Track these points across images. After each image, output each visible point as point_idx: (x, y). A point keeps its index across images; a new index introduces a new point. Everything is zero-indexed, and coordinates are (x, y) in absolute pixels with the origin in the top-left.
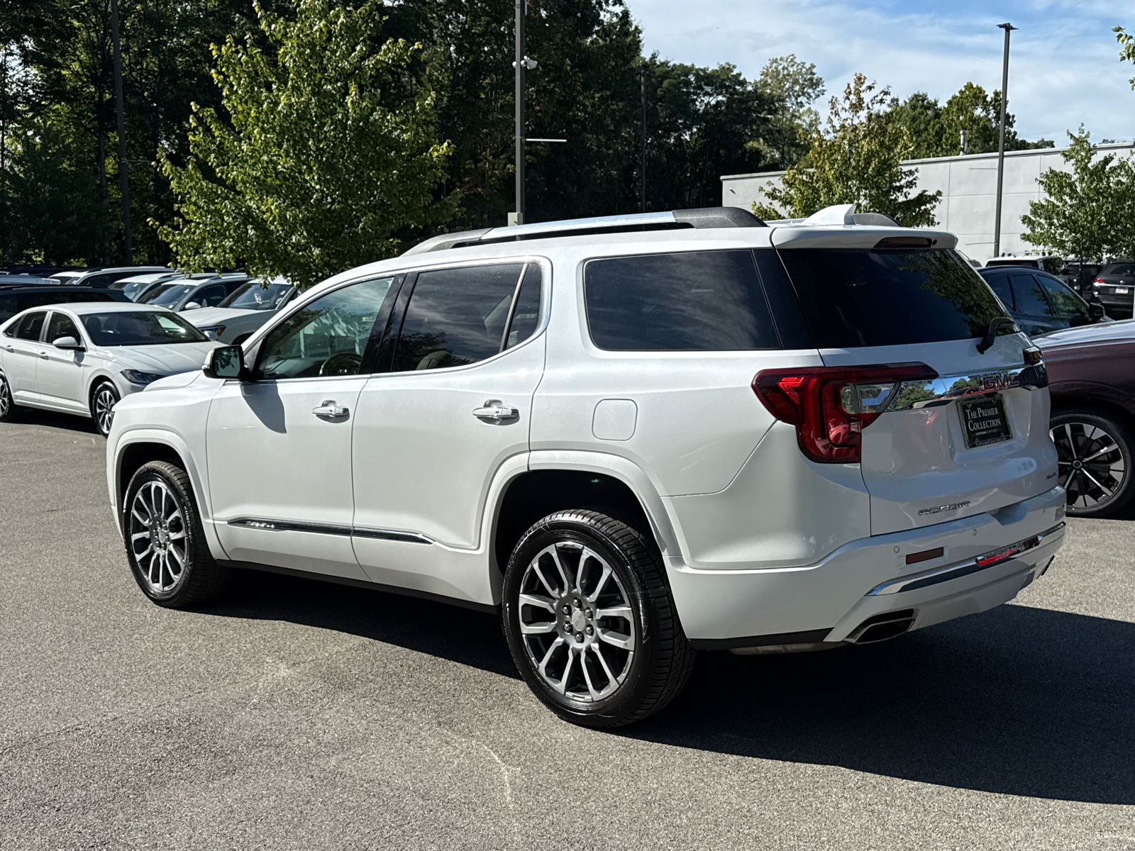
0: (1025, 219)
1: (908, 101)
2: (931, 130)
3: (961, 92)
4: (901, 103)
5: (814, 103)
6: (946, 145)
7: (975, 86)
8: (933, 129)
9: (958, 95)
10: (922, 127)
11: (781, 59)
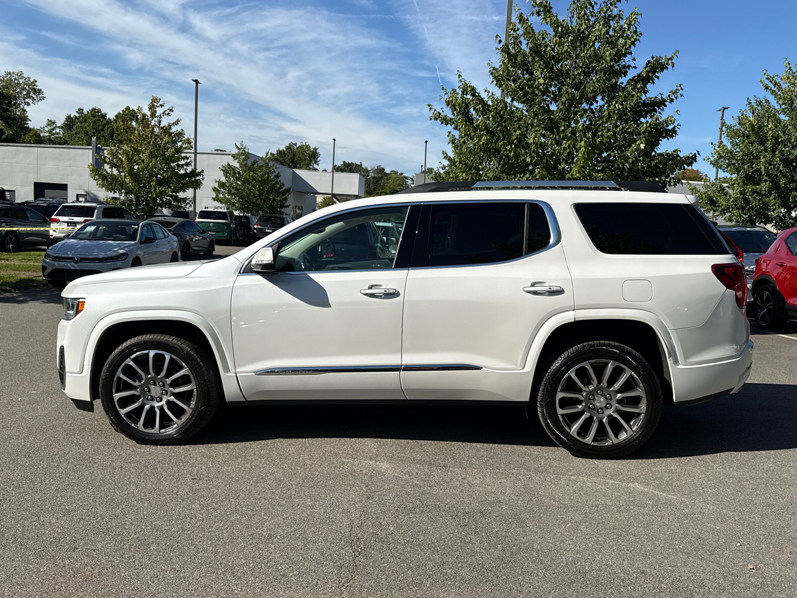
0: (215, 189)
1: (89, 111)
2: (106, 131)
3: (123, 111)
4: (85, 112)
5: (38, 104)
6: (116, 141)
7: (131, 109)
8: (108, 131)
9: (121, 112)
10: (101, 128)
11: (13, 73)
